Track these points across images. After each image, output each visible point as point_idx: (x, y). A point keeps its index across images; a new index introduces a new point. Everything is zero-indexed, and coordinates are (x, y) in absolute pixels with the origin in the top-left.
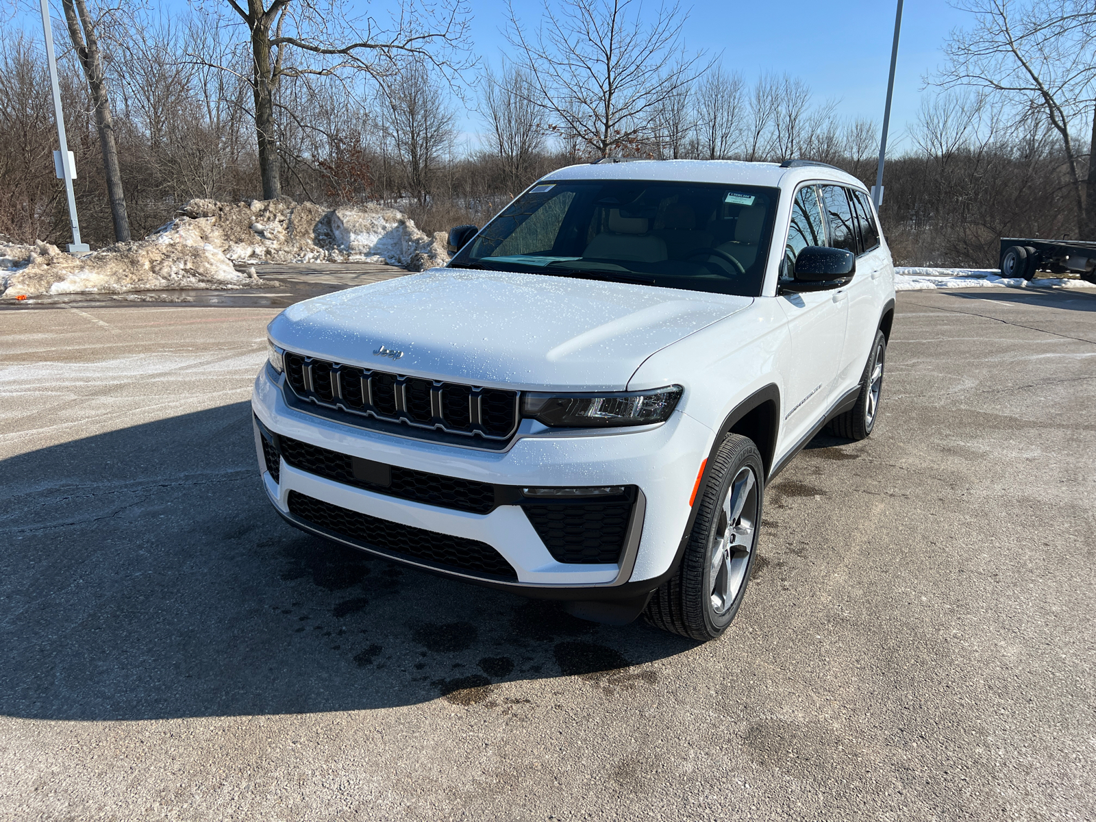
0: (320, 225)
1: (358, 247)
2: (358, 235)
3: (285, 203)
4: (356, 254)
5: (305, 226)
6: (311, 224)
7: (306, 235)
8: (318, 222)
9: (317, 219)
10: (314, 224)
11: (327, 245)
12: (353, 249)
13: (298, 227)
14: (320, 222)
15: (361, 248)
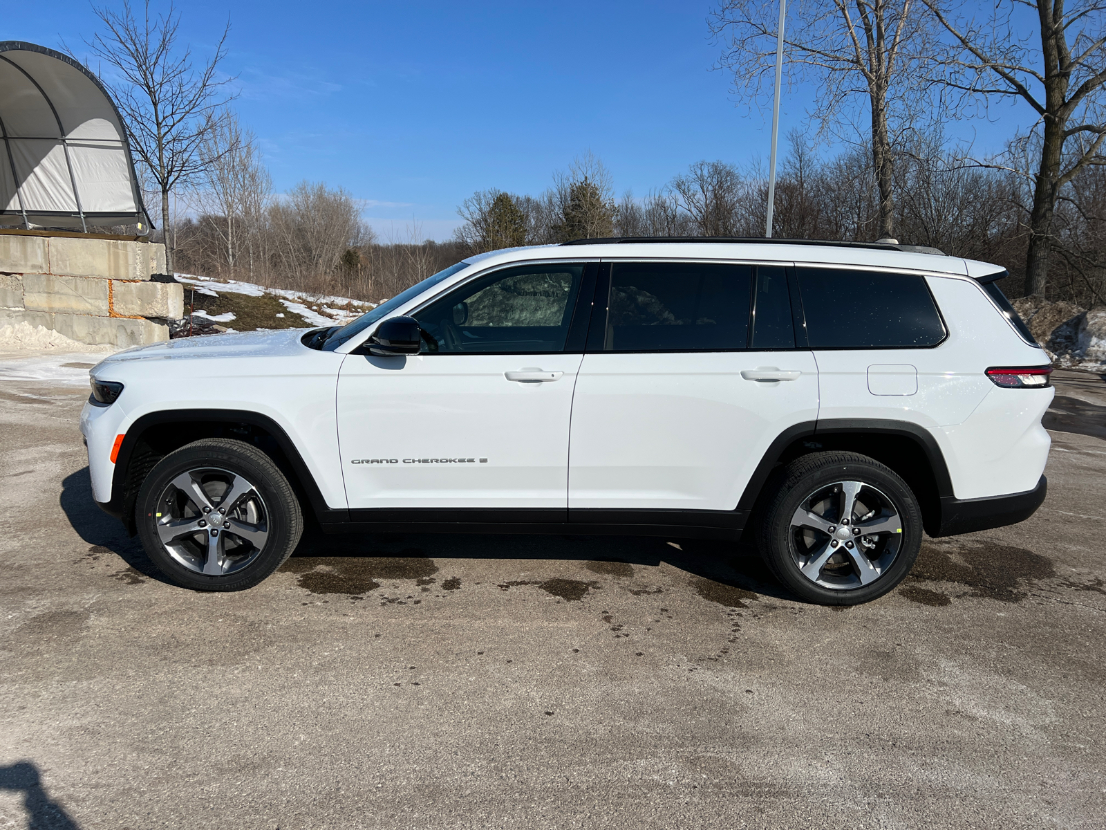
0: (1065, 327)
1: (1096, 353)
2: (1102, 339)
3: (1035, 302)
4: (1091, 361)
5: (1045, 327)
6: (1053, 326)
7: (1041, 337)
8: (1064, 323)
9: (1064, 320)
10: (1057, 326)
11: (1061, 349)
12: (1088, 355)
13: (1036, 327)
14: (1067, 324)
15: (1099, 354)
